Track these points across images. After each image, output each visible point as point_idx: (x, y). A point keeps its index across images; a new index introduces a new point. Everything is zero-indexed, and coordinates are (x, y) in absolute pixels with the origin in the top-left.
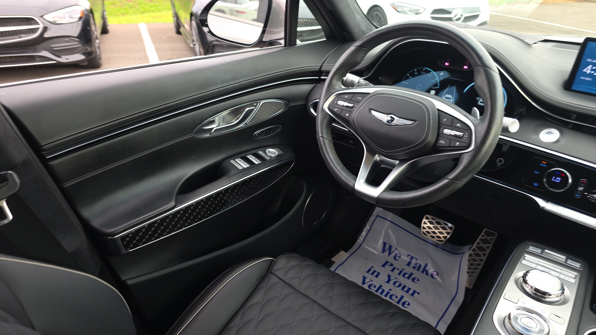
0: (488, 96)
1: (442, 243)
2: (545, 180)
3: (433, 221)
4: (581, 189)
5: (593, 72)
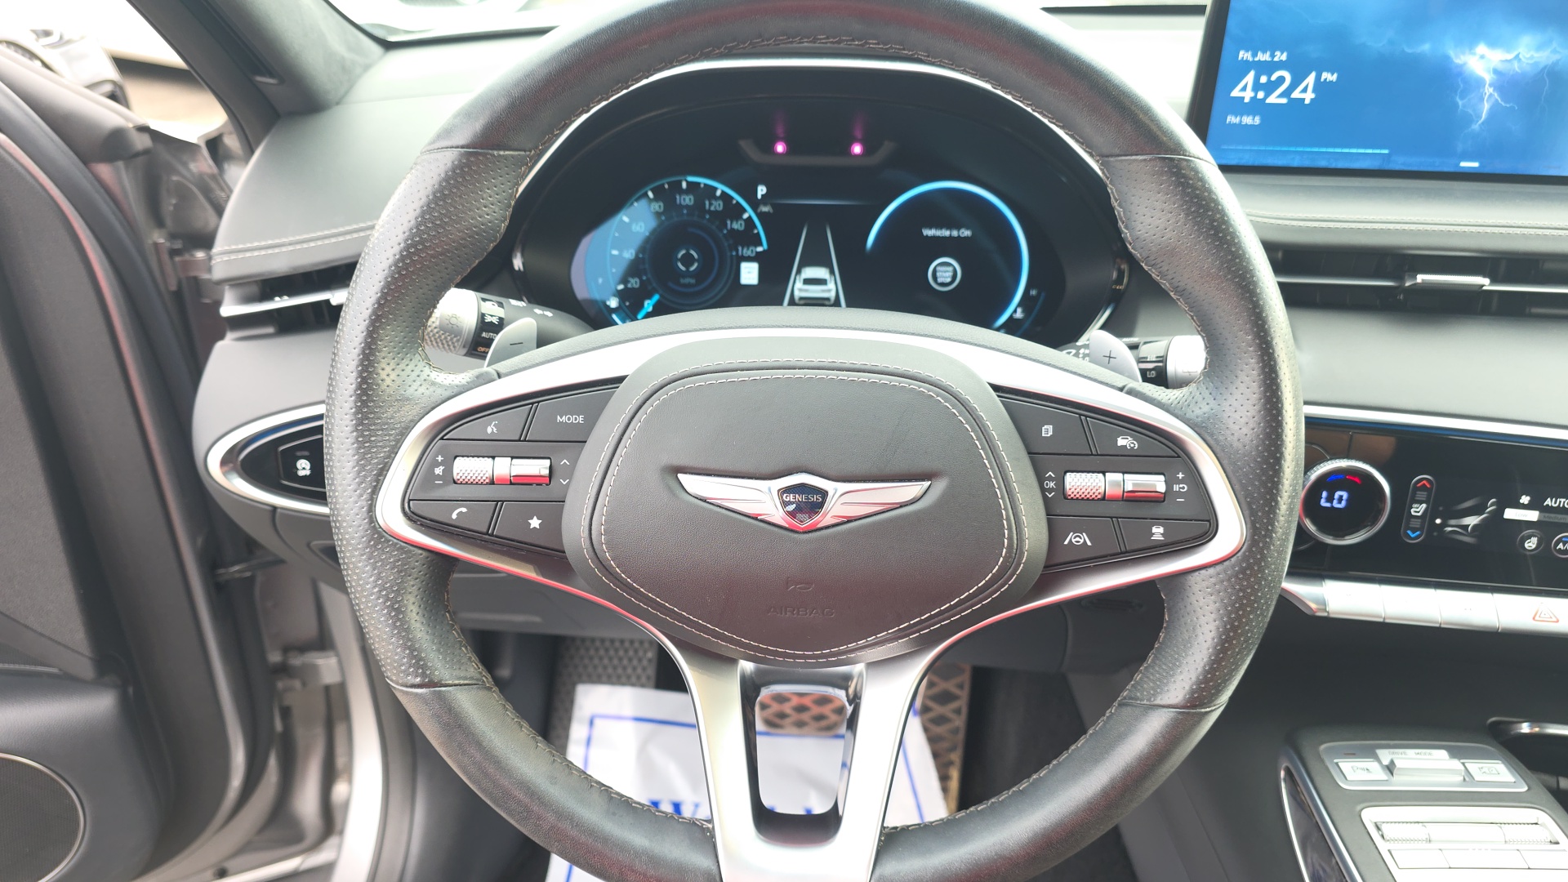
4: (1418, 510)
5: (1261, 95)
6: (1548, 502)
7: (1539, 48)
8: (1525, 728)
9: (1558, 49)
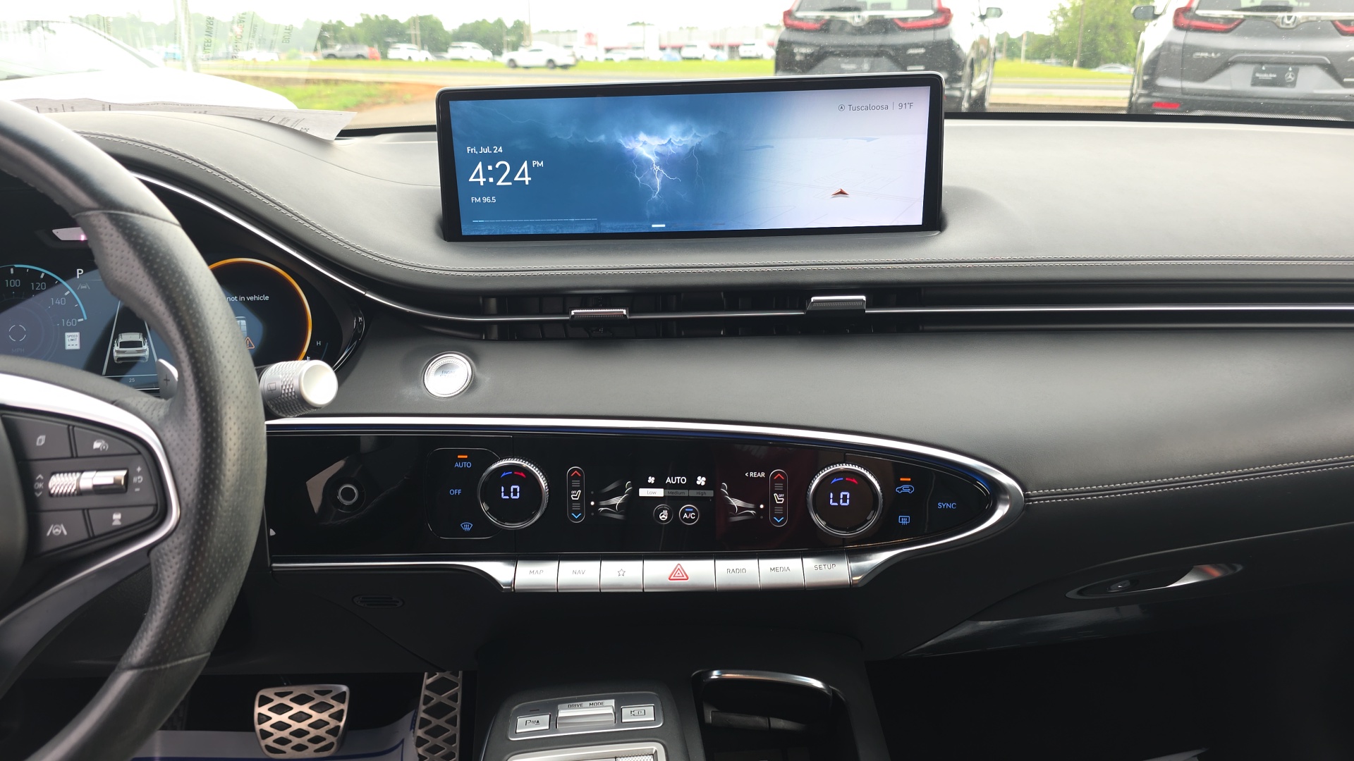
0: (158, 306)
1: (333, 750)
2: (484, 507)
3: (286, 701)
4: (576, 495)
5: (491, 180)
6: (668, 480)
7: (684, 134)
8: (715, 674)
9: (697, 134)
